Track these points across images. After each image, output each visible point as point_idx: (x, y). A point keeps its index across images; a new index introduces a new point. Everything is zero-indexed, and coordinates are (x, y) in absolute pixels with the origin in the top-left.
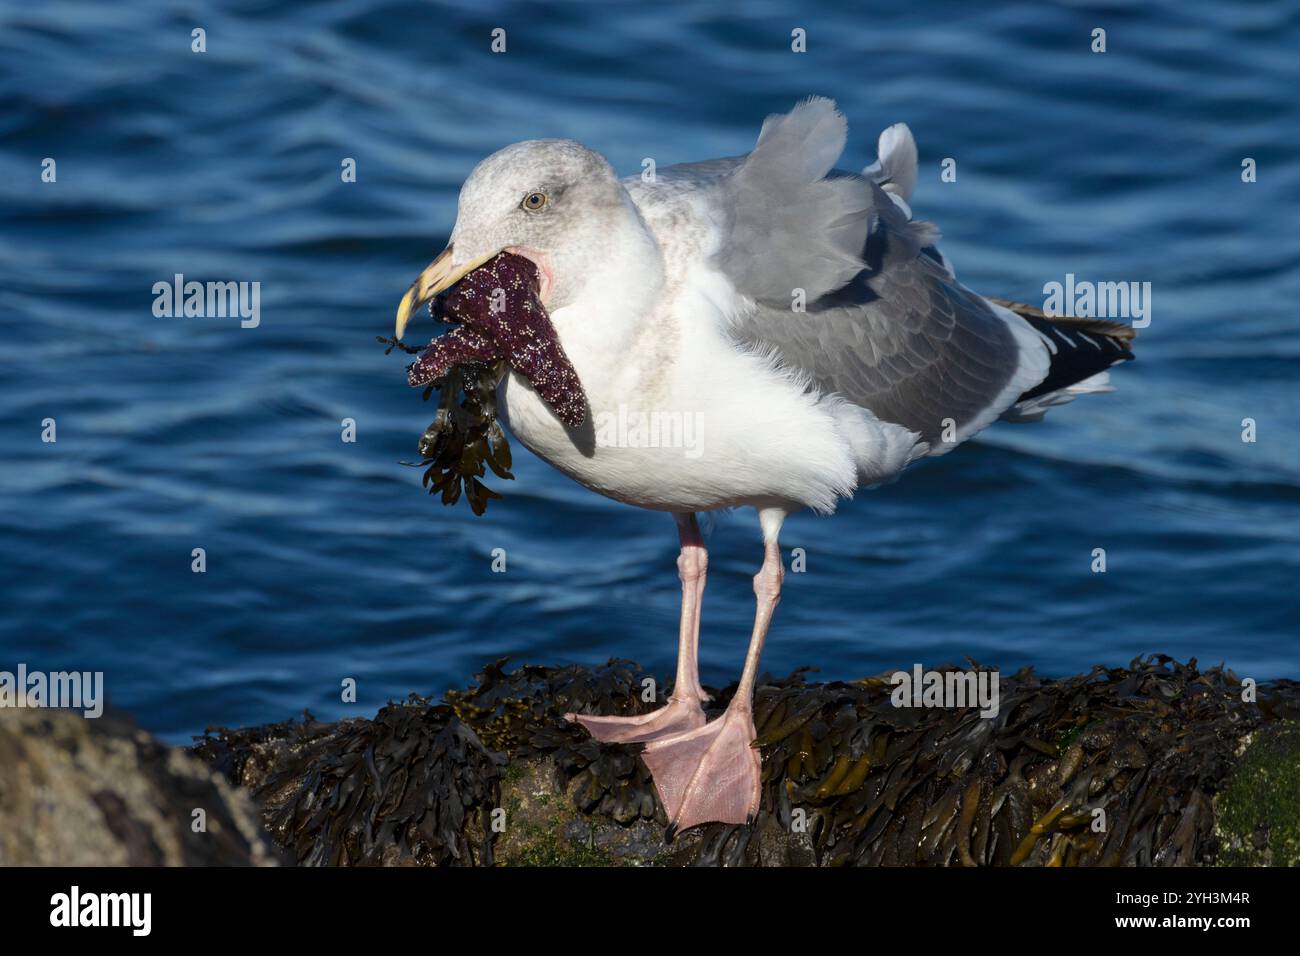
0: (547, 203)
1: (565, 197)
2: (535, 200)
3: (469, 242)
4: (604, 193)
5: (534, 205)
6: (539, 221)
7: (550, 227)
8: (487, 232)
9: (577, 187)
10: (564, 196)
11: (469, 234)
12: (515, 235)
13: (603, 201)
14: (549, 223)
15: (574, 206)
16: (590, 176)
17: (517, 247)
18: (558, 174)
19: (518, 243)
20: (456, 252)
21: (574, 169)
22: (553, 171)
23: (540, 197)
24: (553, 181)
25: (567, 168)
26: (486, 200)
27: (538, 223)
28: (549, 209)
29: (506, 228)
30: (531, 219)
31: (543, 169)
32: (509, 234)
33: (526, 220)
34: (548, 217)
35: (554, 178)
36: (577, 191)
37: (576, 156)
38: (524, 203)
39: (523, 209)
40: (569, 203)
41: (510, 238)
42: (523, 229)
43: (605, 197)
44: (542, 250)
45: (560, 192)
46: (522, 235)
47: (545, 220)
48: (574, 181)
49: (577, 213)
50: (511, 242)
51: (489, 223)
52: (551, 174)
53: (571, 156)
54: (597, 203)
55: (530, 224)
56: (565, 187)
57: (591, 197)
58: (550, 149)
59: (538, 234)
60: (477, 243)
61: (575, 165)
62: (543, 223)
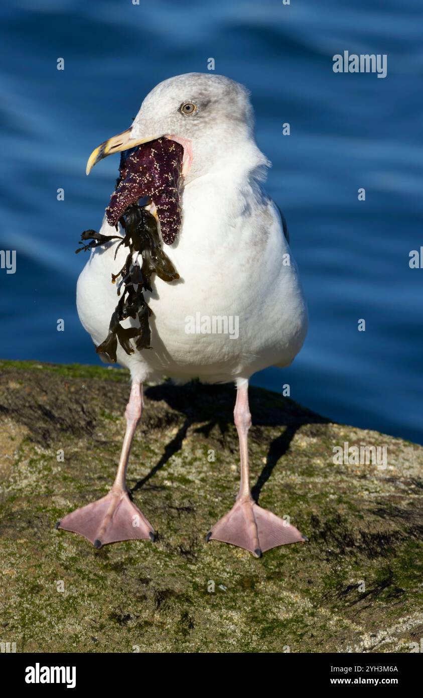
0: (196, 110)
1: (208, 109)
2: (188, 108)
3: (143, 127)
4: (235, 112)
5: (188, 111)
6: (190, 121)
7: (195, 125)
8: (155, 123)
9: (217, 104)
10: (207, 107)
11: (144, 122)
12: (173, 128)
13: (232, 116)
14: (196, 122)
15: (213, 115)
16: (227, 99)
17: (173, 136)
18: (204, 92)
19: (174, 133)
20: (133, 130)
21: (216, 91)
22: (201, 90)
23: (191, 106)
24: (201, 96)
25: (211, 89)
26: (155, 103)
27: (189, 122)
28: (197, 114)
29: (168, 122)
30: (185, 120)
31: (194, 88)
32: (169, 127)
33: (181, 120)
34: (195, 118)
35: (201, 94)
36: (216, 106)
37: (219, 83)
38: (182, 109)
39: (181, 112)
40: (210, 112)
41: (169, 129)
42: (179, 124)
43: (234, 114)
44: (189, 139)
45: (205, 105)
46: (177, 128)
47: (194, 120)
48: (215, 99)
49: (214, 119)
50: (169, 132)
51: (156, 118)
52: (200, 92)
53: (215, 83)
54: (229, 116)
55: (184, 122)
56: (209, 102)
57: (225, 111)
58: (202, 77)
59: (188, 130)
60: (148, 129)
61: (218, 88)
62: (192, 122)
